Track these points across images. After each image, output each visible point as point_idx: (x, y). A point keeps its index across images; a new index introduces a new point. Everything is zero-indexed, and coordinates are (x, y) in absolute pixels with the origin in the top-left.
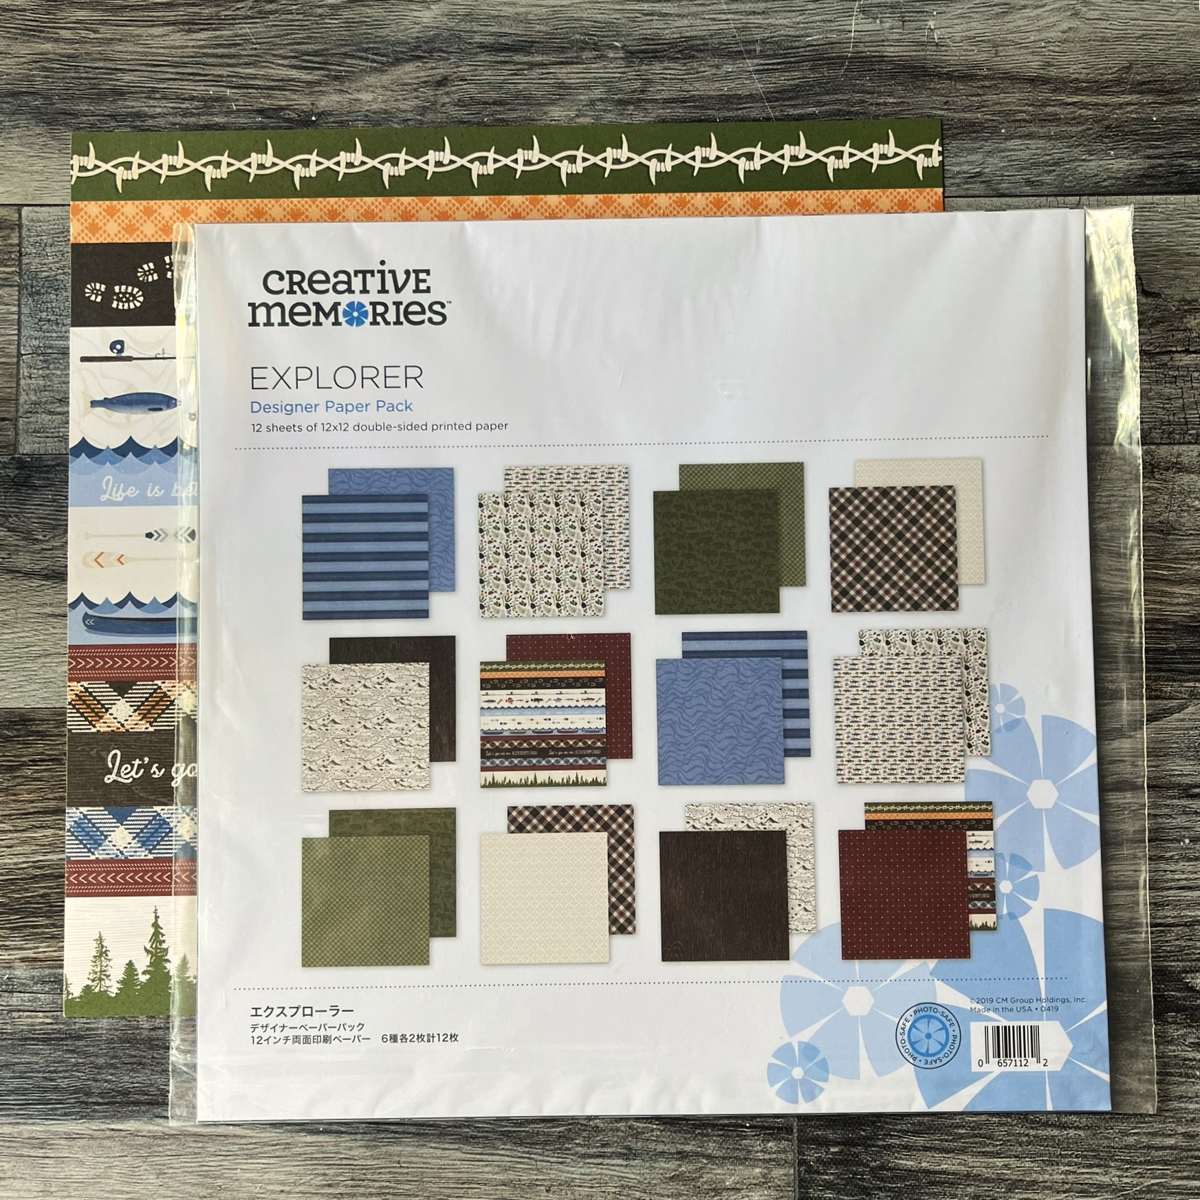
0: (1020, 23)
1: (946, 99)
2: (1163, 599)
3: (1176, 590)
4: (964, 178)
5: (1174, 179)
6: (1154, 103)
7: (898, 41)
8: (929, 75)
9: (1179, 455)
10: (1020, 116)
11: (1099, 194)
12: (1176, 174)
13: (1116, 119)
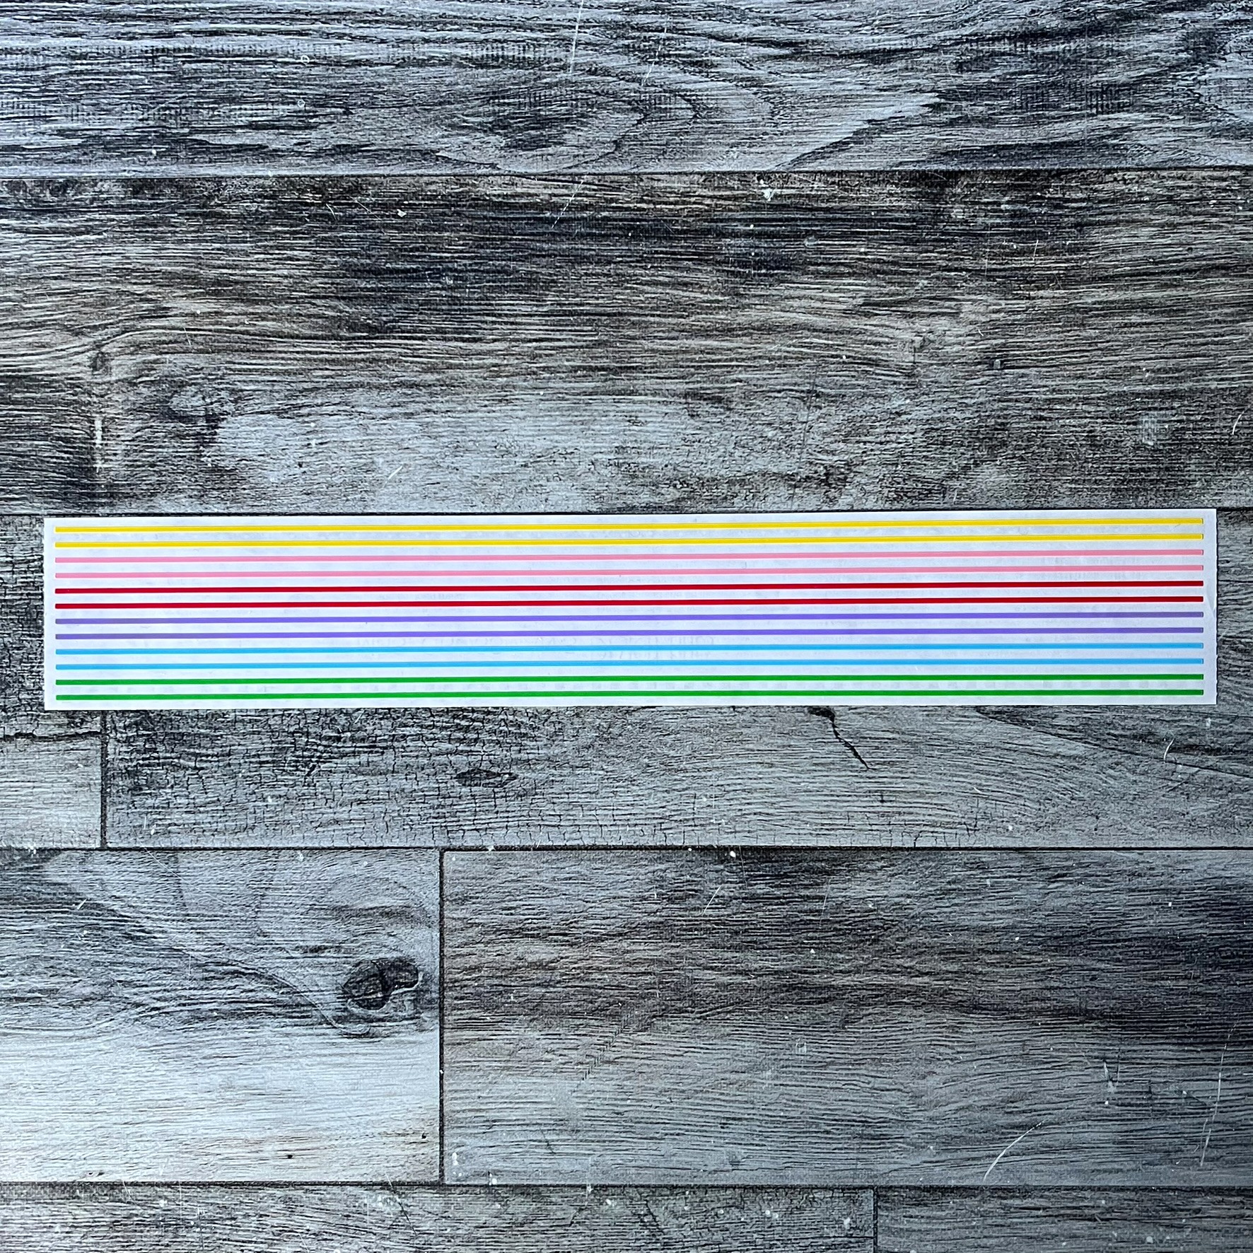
0: (990, 1087)
1: (1095, 984)
2: (819, 304)
3: (802, 318)
4: (1071, 875)
5: (788, 868)
6: (812, 973)
7: (1157, 1066)
8: (1117, 1017)
9: (791, 497)
10: (994, 958)
11: (889, 849)
12: (786, 875)
13: (864, 951)
